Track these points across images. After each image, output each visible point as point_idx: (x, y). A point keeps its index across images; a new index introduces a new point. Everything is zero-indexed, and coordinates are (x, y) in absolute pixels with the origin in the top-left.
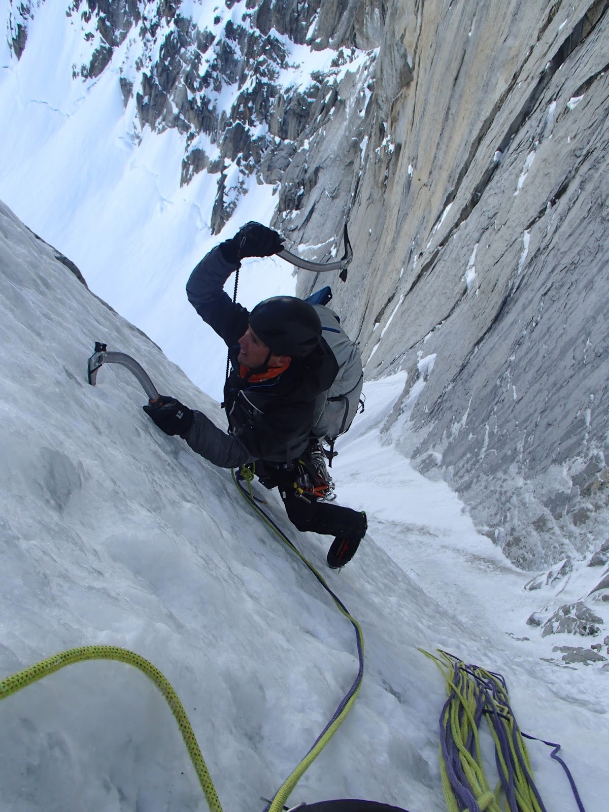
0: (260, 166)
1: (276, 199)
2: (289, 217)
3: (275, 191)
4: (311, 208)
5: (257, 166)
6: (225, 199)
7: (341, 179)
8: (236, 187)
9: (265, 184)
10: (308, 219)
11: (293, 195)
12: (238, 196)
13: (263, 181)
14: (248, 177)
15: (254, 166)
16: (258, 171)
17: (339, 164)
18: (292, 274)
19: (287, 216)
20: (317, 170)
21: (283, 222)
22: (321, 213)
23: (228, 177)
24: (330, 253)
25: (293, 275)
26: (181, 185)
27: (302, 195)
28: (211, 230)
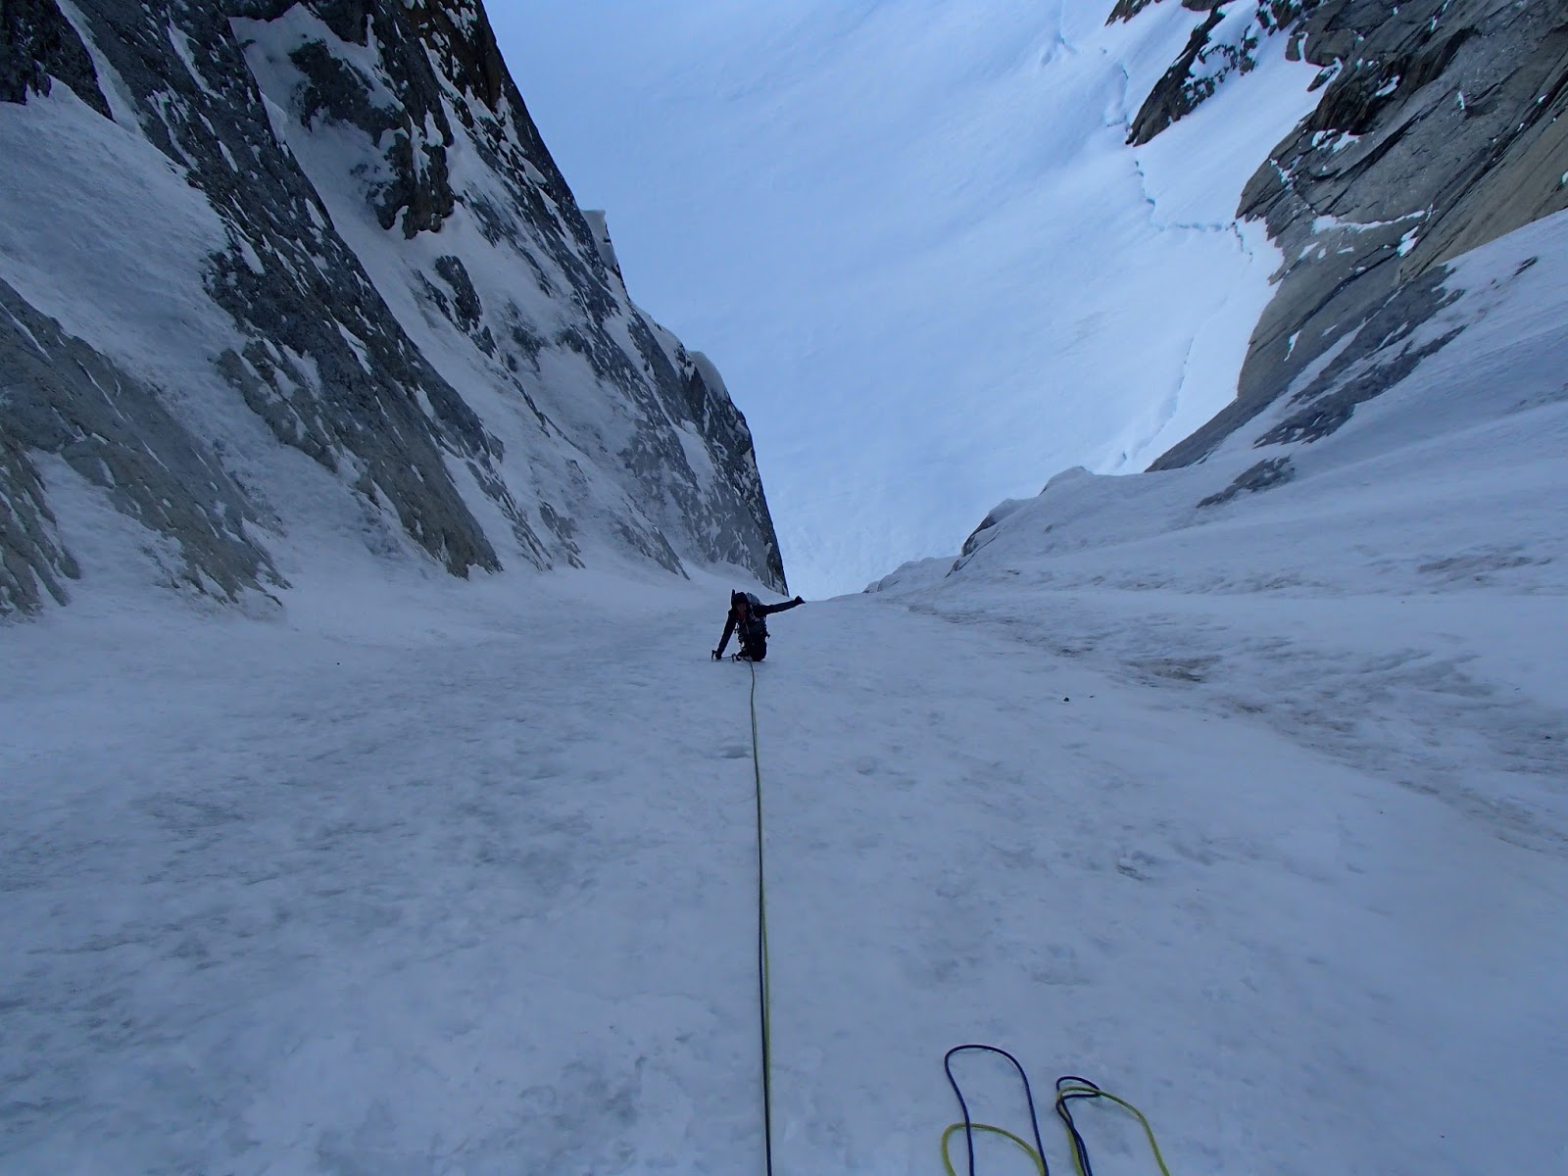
0: (1309, 16)
1: (1312, 102)
2: (1326, 145)
3: (1319, 82)
4: (1396, 129)
5: (1304, 14)
6: (1196, 67)
7: (1521, 64)
8: (1232, 48)
9: (1303, 59)
10: (1372, 159)
11: (1363, 93)
12: (1226, 69)
13: (1302, 53)
14: (1271, 33)
15: (1297, 13)
16: (1300, 28)
17: (1535, 25)
18: (1270, 278)
19: (1321, 142)
20: (1462, 36)
21: (1305, 154)
22: (1417, 147)
23: (1223, 21)
24: (1399, 243)
25: (1272, 279)
26: (1112, 18)
27: (1389, 98)
28: (1131, 131)
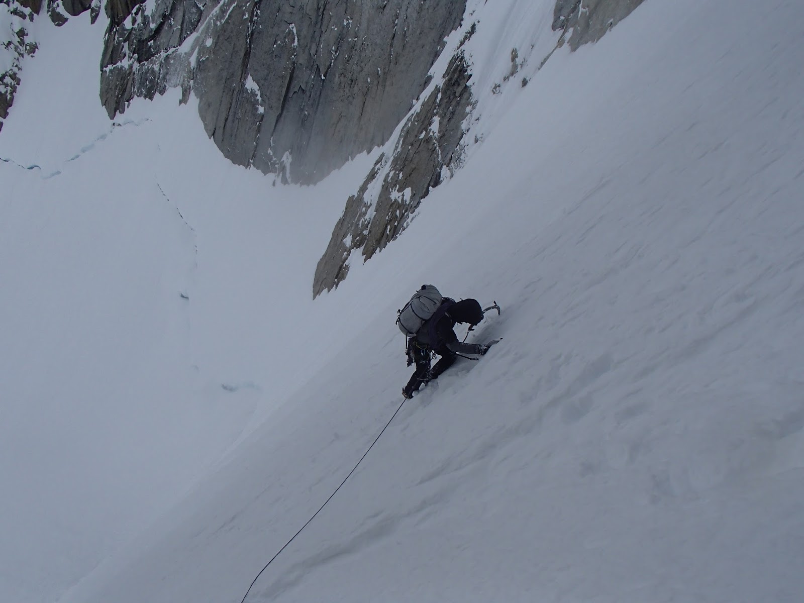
2: (139, 18)
3: (95, 14)
8: (10, 43)
9: (70, 17)
12: (17, 59)
13: (66, 15)
14: (32, 19)
19: (134, 20)
21: (127, 39)
